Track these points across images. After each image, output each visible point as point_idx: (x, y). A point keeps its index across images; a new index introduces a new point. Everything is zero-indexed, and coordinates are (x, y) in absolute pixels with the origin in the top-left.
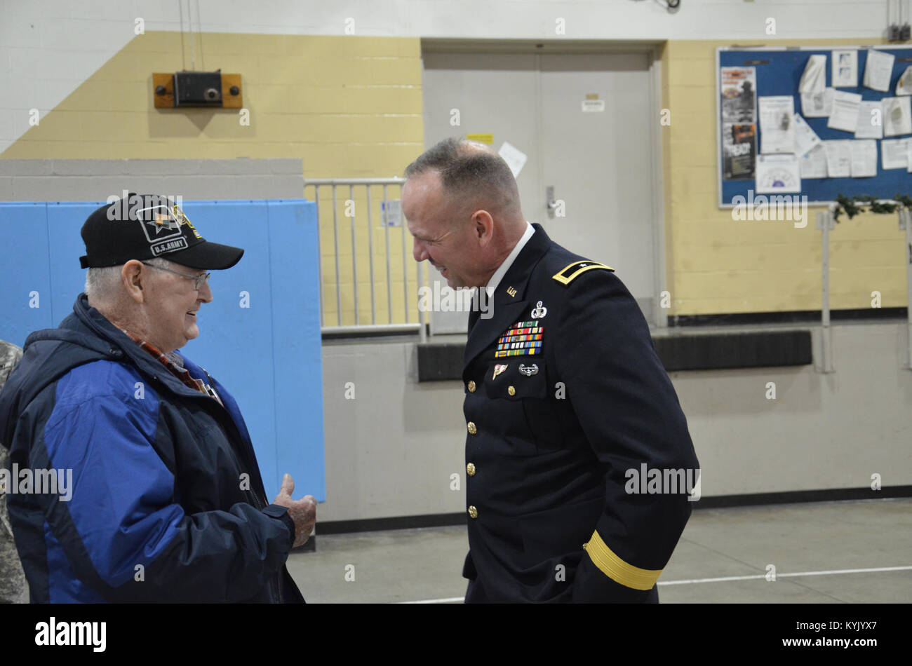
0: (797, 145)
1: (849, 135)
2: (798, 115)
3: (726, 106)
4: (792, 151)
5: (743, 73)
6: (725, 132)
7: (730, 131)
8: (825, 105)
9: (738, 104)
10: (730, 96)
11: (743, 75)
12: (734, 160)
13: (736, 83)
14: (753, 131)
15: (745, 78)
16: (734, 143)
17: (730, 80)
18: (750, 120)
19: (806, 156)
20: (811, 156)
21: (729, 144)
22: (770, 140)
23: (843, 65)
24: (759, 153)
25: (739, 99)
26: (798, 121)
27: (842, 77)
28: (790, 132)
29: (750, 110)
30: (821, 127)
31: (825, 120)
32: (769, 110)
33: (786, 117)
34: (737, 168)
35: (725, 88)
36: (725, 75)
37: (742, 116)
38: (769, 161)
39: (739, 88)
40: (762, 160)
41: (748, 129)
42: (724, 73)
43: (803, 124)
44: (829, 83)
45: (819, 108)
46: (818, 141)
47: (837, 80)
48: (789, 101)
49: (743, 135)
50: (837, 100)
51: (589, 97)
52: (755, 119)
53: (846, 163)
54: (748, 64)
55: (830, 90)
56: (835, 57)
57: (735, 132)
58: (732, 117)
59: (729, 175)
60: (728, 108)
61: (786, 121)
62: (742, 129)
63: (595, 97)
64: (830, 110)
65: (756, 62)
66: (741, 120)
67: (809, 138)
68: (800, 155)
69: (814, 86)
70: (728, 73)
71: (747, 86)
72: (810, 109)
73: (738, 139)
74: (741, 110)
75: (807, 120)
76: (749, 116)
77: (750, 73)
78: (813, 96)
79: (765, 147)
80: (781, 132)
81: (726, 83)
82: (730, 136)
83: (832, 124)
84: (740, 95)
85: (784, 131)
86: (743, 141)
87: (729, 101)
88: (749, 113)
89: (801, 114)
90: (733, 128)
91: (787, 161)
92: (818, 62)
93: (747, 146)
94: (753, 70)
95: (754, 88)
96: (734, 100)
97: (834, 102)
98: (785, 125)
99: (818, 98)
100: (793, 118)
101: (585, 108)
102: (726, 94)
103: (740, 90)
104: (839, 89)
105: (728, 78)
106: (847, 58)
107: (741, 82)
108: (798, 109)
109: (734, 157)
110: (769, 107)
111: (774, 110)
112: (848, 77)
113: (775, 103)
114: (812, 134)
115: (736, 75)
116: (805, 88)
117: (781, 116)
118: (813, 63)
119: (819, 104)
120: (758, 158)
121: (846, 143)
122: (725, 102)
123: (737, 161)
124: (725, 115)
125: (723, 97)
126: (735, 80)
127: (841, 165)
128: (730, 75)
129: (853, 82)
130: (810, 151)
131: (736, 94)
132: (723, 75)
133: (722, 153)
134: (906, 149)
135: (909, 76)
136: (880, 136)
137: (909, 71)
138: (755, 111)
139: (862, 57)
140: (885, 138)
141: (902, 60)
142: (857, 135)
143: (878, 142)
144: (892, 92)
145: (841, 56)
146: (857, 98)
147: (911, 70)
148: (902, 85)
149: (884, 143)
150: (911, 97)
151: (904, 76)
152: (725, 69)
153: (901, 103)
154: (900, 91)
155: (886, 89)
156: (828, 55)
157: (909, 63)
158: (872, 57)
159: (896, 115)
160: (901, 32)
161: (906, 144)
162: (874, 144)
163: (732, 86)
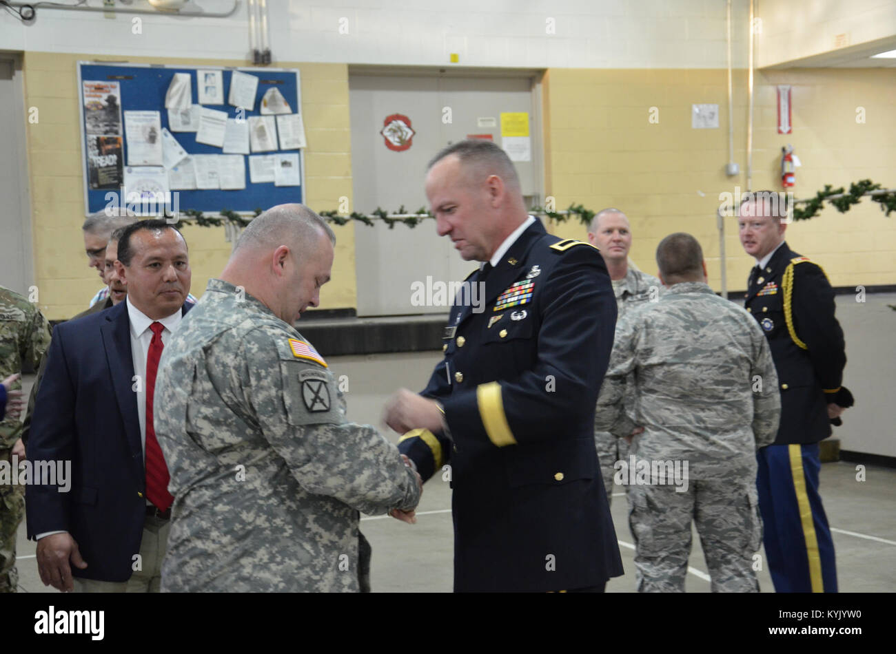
0: (164, 157)
1: (218, 150)
2: (165, 129)
3: (89, 118)
4: (161, 163)
5: (107, 87)
6: (89, 144)
7: (95, 142)
8: (192, 121)
9: (103, 117)
10: (94, 109)
11: (105, 89)
12: (100, 170)
13: (100, 97)
14: (120, 144)
15: (109, 92)
16: (100, 154)
17: (92, 94)
18: (117, 133)
19: (175, 168)
20: (180, 169)
21: (95, 155)
22: (136, 152)
23: (209, 83)
24: (126, 165)
25: (103, 112)
26: (166, 135)
27: (209, 95)
28: (158, 145)
29: (116, 123)
30: (188, 142)
31: (193, 135)
32: (135, 124)
33: (153, 130)
34: (104, 178)
35: (87, 101)
36: (88, 89)
37: (108, 128)
38: (137, 172)
39: (103, 100)
40: (130, 172)
41: (115, 141)
42: (87, 86)
43: (171, 138)
44: (195, 100)
45: (186, 123)
46: (185, 154)
47: (203, 98)
48: (156, 116)
49: (110, 147)
50: (204, 117)
52: (121, 132)
53: (215, 176)
54: (112, 79)
55: (197, 106)
56: (201, 76)
57: (100, 143)
58: (97, 129)
59: (95, 185)
60: (92, 121)
61: (153, 134)
62: (108, 141)
64: (197, 125)
65: (119, 77)
66: (106, 132)
67: (177, 152)
68: (168, 167)
69: (179, 102)
70: (91, 86)
71: (111, 100)
72: (177, 124)
73: (103, 151)
74: (106, 123)
75: (175, 134)
76: (115, 128)
77: (114, 87)
78: (179, 112)
79: (132, 159)
80: (148, 145)
81: (88, 96)
82: (95, 147)
83: (199, 139)
84: (104, 108)
85: (152, 145)
86: (109, 153)
87: (93, 114)
88: (116, 126)
89: (168, 129)
90: (98, 139)
91: (156, 173)
92: (183, 80)
93: (114, 157)
94: (117, 84)
95: (118, 102)
96: (98, 112)
97: (201, 118)
98: (152, 139)
99: (186, 114)
100: (160, 132)
102: (89, 107)
103: (105, 104)
104: (205, 106)
105: (91, 91)
106: (212, 78)
107: (105, 96)
108: (165, 123)
109: (100, 167)
110: (135, 120)
111: (140, 124)
112: (215, 95)
113: (142, 117)
114: (179, 148)
115: (99, 89)
116: (171, 104)
117: (149, 130)
118: (177, 81)
119: (186, 119)
120: (125, 169)
121: (215, 157)
122: (89, 114)
123: (104, 172)
124: (89, 126)
125: (86, 109)
126: (98, 94)
127: (210, 178)
128: (93, 89)
129: (219, 100)
130: (179, 164)
131: (101, 107)
132: (85, 88)
133: (87, 163)
134: (273, 164)
135: (273, 98)
136: (247, 152)
137: (273, 92)
138: (121, 124)
139: (227, 76)
140: (252, 153)
141: (266, 81)
142: (225, 150)
143: (246, 157)
144: (256, 111)
145: (206, 75)
146: (223, 115)
147: (274, 92)
148: (265, 105)
149: (252, 158)
150: (275, 116)
151: (267, 97)
152: (87, 83)
153: (266, 121)
154: (264, 110)
155: (251, 108)
156: (193, 74)
157: (273, 85)
158: (236, 78)
159: (261, 132)
160: (263, 56)
161: (273, 159)
162: (242, 159)
163: (96, 99)
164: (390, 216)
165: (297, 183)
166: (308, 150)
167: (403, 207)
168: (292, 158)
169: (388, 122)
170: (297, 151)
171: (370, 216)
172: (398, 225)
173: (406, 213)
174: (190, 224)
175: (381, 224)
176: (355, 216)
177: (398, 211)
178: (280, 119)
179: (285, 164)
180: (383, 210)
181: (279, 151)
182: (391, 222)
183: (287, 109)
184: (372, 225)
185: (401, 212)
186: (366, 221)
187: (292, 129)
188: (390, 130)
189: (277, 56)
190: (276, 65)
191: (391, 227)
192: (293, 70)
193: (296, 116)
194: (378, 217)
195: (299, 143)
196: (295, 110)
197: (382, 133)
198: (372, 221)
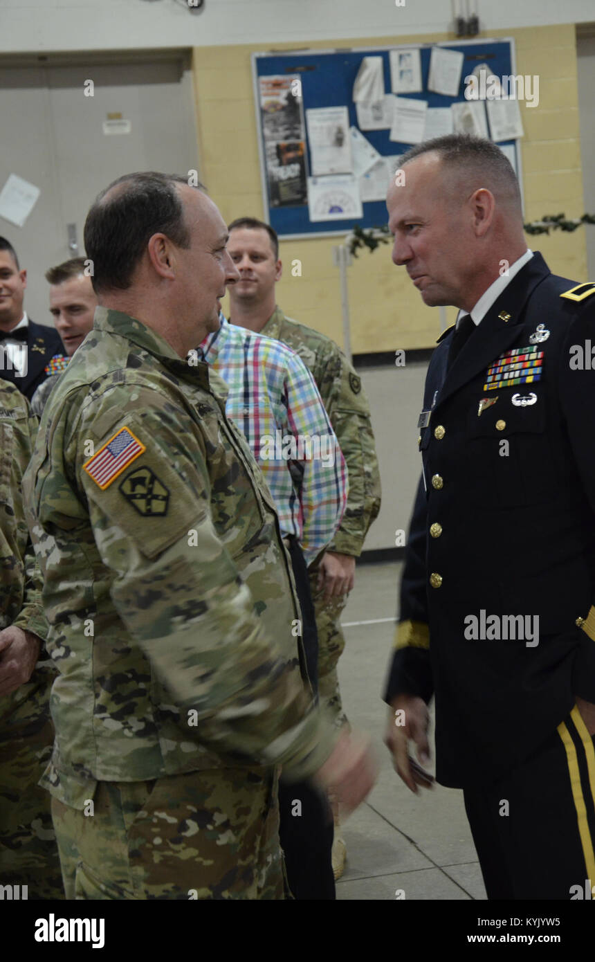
0: (354, 162)
2: (353, 129)
3: (267, 122)
4: (350, 171)
5: (285, 82)
6: (268, 153)
7: (275, 151)
8: (386, 115)
9: (283, 119)
10: (272, 110)
11: (285, 85)
12: (281, 184)
13: (278, 95)
14: (303, 150)
15: (288, 88)
16: (281, 164)
17: (270, 91)
18: (298, 137)
19: (367, 176)
20: (373, 176)
21: (275, 166)
22: (322, 159)
23: (404, 67)
24: (311, 175)
25: (283, 113)
26: (355, 135)
27: (404, 81)
28: (346, 148)
29: (296, 125)
30: (382, 141)
31: (387, 132)
32: (319, 125)
33: (340, 131)
34: (286, 194)
35: (265, 101)
36: (264, 86)
37: (288, 132)
38: (324, 184)
39: (281, 99)
40: (315, 183)
41: (297, 147)
42: (263, 83)
43: (361, 138)
44: (388, 89)
45: (378, 119)
46: (378, 157)
47: (398, 86)
48: (342, 113)
49: (291, 155)
50: (399, 109)
51: (113, 116)
52: (303, 136)
54: (291, 71)
55: (391, 97)
56: (394, 58)
57: (280, 151)
58: (276, 135)
59: (277, 202)
60: (271, 125)
61: (340, 135)
62: (289, 148)
63: (122, 116)
64: (390, 121)
65: (300, 69)
66: (287, 138)
67: (368, 155)
68: (359, 174)
69: (370, 93)
70: (267, 83)
71: (291, 98)
72: (368, 121)
73: (284, 160)
74: (286, 126)
75: (366, 133)
76: (296, 132)
78: (370, 105)
79: (316, 168)
80: (335, 149)
81: (266, 95)
82: (275, 157)
83: (395, 137)
84: (283, 109)
85: (339, 148)
86: (291, 162)
87: (271, 116)
88: (296, 129)
89: (358, 127)
90: (278, 147)
91: (345, 182)
92: (374, 64)
93: (296, 167)
94: (298, 78)
95: (299, 99)
96: (277, 114)
97: (396, 111)
98: (339, 141)
99: (377, 107)
100: (349, 133)
101: (107, 131)
102: (267, 108)
103: (284, 103)
104: (401, 95)
105: (268, 89)
106: (408, 59)
107: (284, 93)
108: (353, 121)
109: (281, 181)
110: (319, 120)
111: (325, 124)
112: (412, 81)
113: (327, 116)
114: (371, 150)
115: (277, 85)
116: (359, 96)
117: (335, 131)
118: (366, 67)
119: (378, 114)
120: (310, 180)
122: (266, 117)
123: (286, 185)
124: (267, 132)
125: (263, 112)
126: (276, 91)
128: (270, 86)
129: (417, 86)
130: (371, 170)
131: (279, 107)
132: (261, 86)
133: (267, 176)
137: (480, 71)
138: (302, 126)
139: (426, 56)
141: (473, 57)
144: (461, 97)
145: (401, 57)
146: (422, 105)
147: (483, 70)
152: (264, 79)
153: (473, 109)
155: (454, 92)
156: (386, 56)
157: (481, 62)
158: (437, 57)
159: (469, 122)
160: (469, 25)
163: (274, 99)
166: (526, 139)
170: (514, 140)
174: (386, 242)
176: (587, 219)
178: (491, 103)
187: (506, 115)
189: (485, 23)
190: (486, 35)
192: (507, 40)
195: (515, 131)
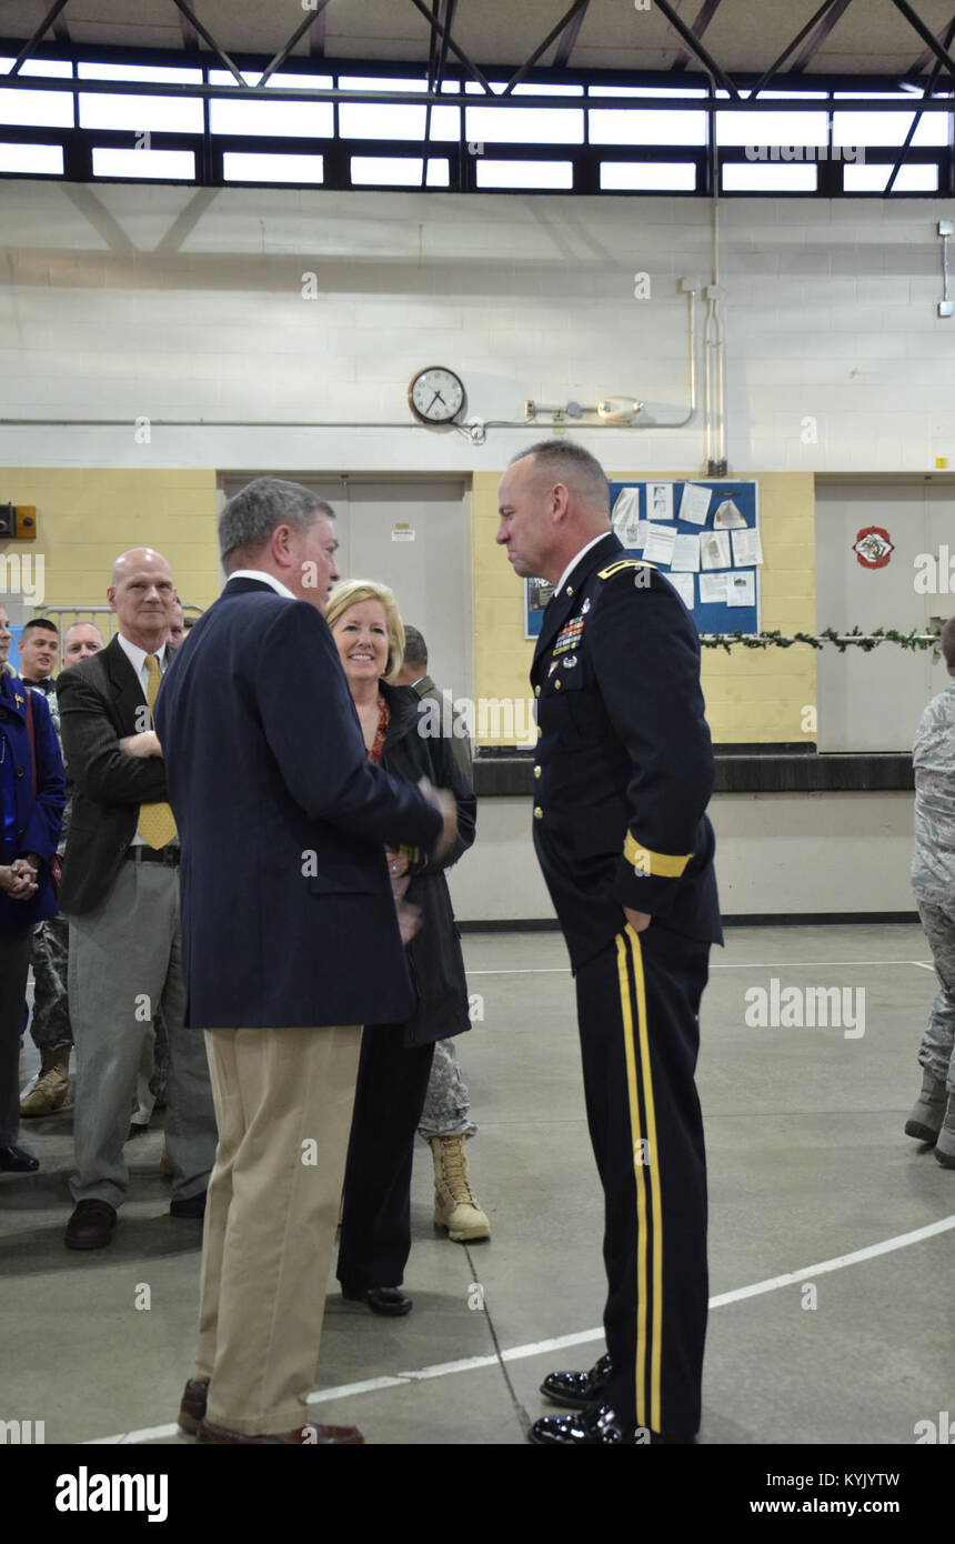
8: (639, 538)
12: (541, 591)
23: (658, 498)
27: (658, 509)
31: (640, 552)
44: (643, 515)
45: (632, 540)
47: (652, 513)
50: (651, 533)
51: (399, 526)
55: (645, 522)
56: (650, 489)
59: (536, 606)
63: (406, 526)
64: (643, 543)
69: (626, 518)
78: (626, 528)
83: (647, 556)
92: (631, 494)
97: (649, 534)
99: (632, 530)
101: (394, 538)
104: (653, 521)
106: (662, 491)
109: (542, 587)
112: (663, 510)
118: (624, 495)
119: (633, 536)
123: (545, 592)
129: (669, 515)
134: (725, 583)
135: (728, 510)
136: (697, 570)
137: (727, 505)
139: (678, 490)
140: (702, 571)
141: (720, 493)
142: (673, 569)
143: (696, 575)
144: (709, 525)
145: (656, 489)
146: (672, 531)
147: (729, 504)
148: (719, 519)
149: (701, 577)
150: (730, 530)
151: (721, 509)
153: (719, 537)
154: (717, 525)
155: (703, 523)
156: (642, 488)
157: (728, 498)
158: (689, 492)
159: (713, 548)
160: (719, 467)
161: (725, 578)
162: (691, 577)
164: (841, 637)
165: (753, 604)
166: (765, 568)
167: (857, 628)
168: (748, 576)
169: (861, 536)
170: (753, 568)
171: (817, 638)
172: (850, 648)
173: (861, 634)
175: (829, 646)
176: (800, 637)
177: (851, 632)
178: (734, 534)
179: (738, 582)
180: (834, 631)
181: (733, 568)
182: (842, 645)
183: (743, 523)
184: (821, 647)
185: (855, 634)
186: (814, 643)
187: (749, 546)
188: (864, 545)
189: (733, 466)
190: (732, 476)
191: (843, 650)
192: (752, 481)
193: (753, 530)
194: (827, 638)
195: (755, 560)
196: (751, 524)
197: (854, 548)
198: (821, 644)
